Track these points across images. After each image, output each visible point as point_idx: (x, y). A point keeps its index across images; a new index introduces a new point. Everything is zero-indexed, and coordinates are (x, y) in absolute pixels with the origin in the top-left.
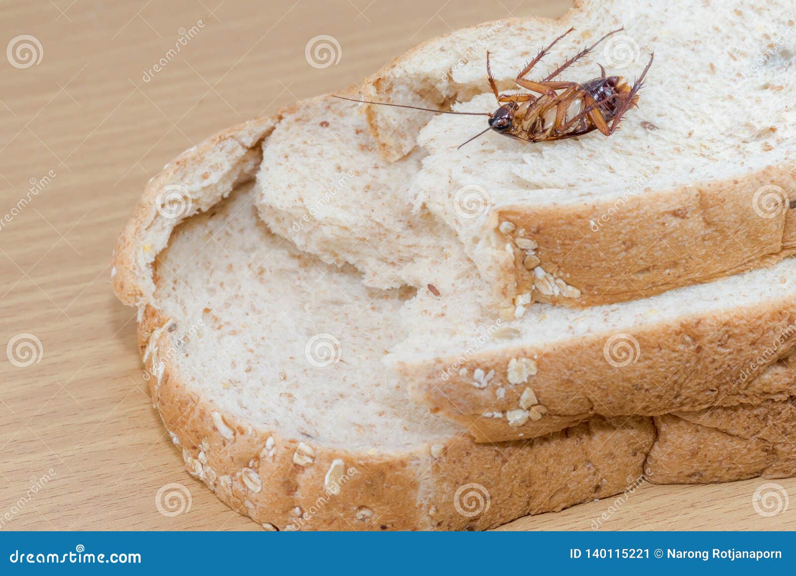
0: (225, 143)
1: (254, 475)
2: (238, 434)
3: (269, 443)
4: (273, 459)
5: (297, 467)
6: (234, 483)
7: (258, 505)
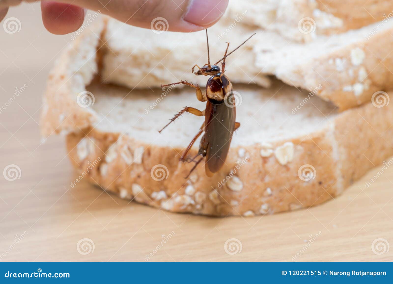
1: (236, 180)
3: (241, 152)
4: (249, 160)
5: (265, 159)
6: (222, 192)
7: (242, 199)
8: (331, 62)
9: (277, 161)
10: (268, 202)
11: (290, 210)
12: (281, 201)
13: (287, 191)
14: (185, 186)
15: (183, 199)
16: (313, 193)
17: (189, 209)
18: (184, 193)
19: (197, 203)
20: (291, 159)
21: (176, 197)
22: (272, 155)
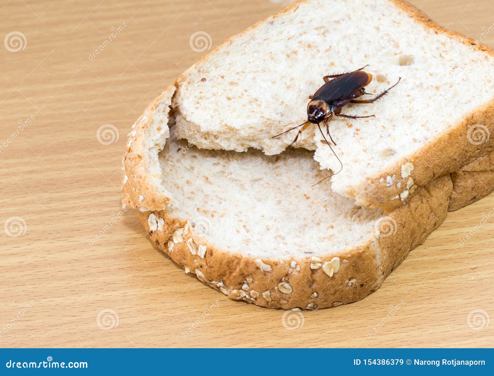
0: (159, 107)
1: (287, 285)
2: (274, 266)
3: (293, 264)
4: (299, 272)
5: (313, 271)
6: (273, 293)
7: (291, 300)
8: (382, 180)
9: (324, 273)
10: (314, 302)
11: (333, 306)
12: (326, 301)
13: (331, 294)
14: (241, 284)
15: (240, 293)
16: (354, 293)
17: (244, 299)
18: (241, 289)
19: (251, 297)
20: (336, 271)
21: (233, 289)
22: (321, 268)
